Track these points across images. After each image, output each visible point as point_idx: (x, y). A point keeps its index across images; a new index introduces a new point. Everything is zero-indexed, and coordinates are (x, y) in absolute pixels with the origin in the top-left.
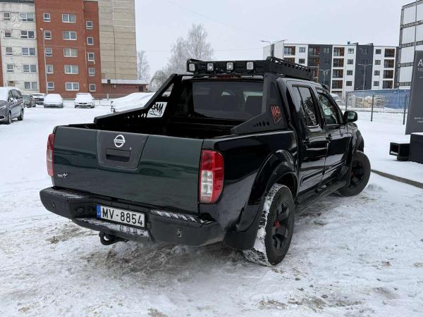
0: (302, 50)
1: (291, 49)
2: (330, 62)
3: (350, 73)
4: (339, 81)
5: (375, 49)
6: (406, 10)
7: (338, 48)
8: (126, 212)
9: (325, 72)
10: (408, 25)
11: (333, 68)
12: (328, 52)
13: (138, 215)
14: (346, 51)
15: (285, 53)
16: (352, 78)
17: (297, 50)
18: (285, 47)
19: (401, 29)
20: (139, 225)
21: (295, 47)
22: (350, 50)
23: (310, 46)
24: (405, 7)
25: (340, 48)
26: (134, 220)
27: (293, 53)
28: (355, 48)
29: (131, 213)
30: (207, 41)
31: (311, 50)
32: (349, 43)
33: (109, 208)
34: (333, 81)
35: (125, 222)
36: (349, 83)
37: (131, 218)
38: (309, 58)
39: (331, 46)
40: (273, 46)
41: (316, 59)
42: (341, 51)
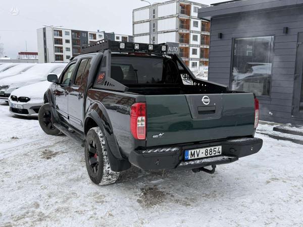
0: (67, 33)
1: (58, 32)
2: (87, 43)
5: (116, 36)
6: (135, 12)
7: (92, 34)
8: (209, 149)
10: (137, 23)
12: (85, 36)
13: (217, 147)
14: (97, 36)
15: (55, 35)
17: (63, 33)
18: (54, 30)
19: (133, 24)
20: (218, 154)
21: (61, 31)
22: (100, 36)
23: (73, 31)
24: (134, 10)
25: (93, 34)
26: (215, 152)
27: (61, 35)
28: (103, 34)
29: (212, 148)
31: (73, 33)
32: (98, 31)
33: (195, 150)
35: (209, 155)
37: (213, 151)
38: (73, 39)
39: (87, 32)
40: (44, 29)
41: (77, 40)
42: (94, 36)
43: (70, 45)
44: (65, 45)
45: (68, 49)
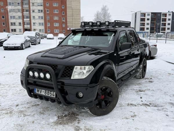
0: (148, 15)
1: (143, 14)
2: (160, 20)
3: (169, 24)
4: (164, 28)
7: (164, 14)
9: (158, 24)
11: (161, 22)
12: (160, 15)
14: (167, 15)
15: (141, 16)
16: (170, 26)
18: (141, 14)
21: (145, 14)
22: (169, 15)
23: (152, 13)
25: (165, 14)
27: (145, 16)
28: (171, 14)
30: (108, 12)
31: (152, 15)
32: (169, 12)
34: (162, 28)
36: (168, 29)
38: (151, 18)
39: (161, 13)
40: (136, 13)
41: (154, 18)
42: (165, 15)
43: (149, 22)
44: (146, 22)
45: (148, 24)
